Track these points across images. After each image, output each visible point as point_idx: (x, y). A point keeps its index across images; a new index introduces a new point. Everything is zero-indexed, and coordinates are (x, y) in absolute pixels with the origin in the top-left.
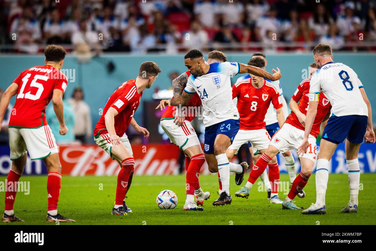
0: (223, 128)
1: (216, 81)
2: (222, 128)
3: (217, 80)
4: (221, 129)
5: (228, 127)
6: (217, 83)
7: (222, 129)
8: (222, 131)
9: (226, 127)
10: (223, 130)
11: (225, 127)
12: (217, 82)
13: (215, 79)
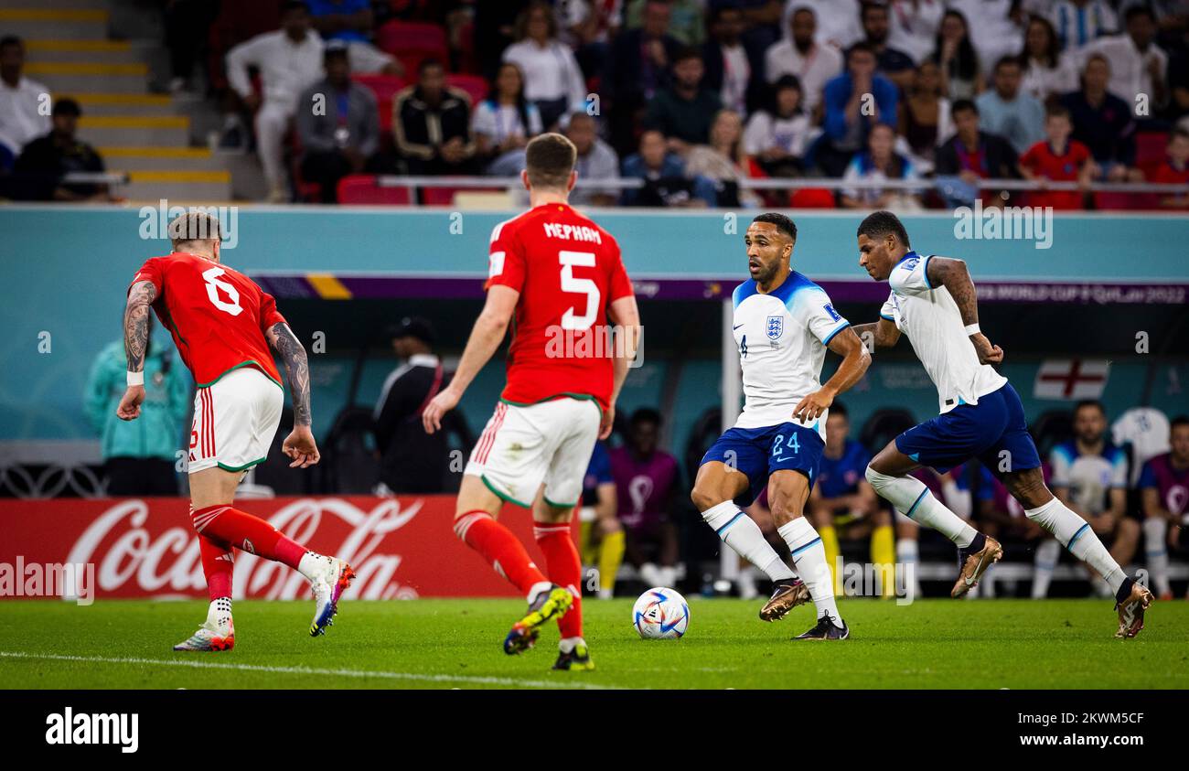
0: (781, 449)
1: (772, 328)
2: (777, 450)
3: (775, 325)
4: (775, 454)
5: (793, 443)
6: (771, 334)
7: (777, 456)
8: (779, 460)
9: (789, 445)
10: (781, 456)
11: (783, 445)
12: (774, 331)
13: (772, 322)
